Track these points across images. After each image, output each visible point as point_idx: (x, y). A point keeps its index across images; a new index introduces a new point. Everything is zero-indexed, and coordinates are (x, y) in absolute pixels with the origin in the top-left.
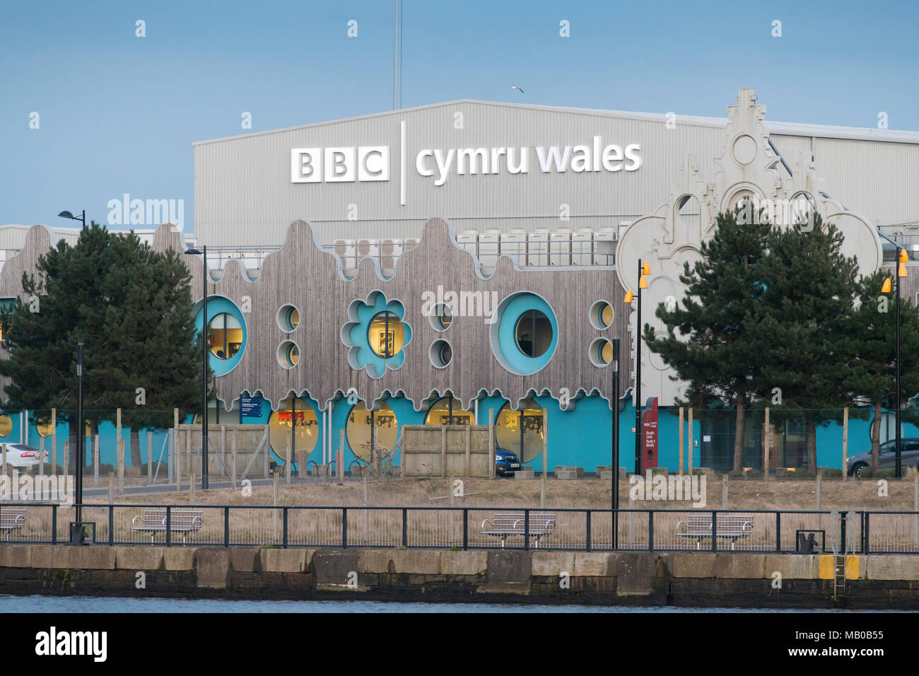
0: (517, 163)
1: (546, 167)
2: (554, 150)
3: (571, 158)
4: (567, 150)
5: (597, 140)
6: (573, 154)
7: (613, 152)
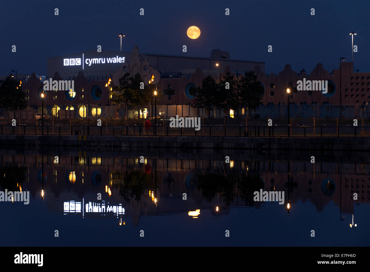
0: (103, 61)
1: (108, 62)
2: (110, 59)
3: (113, 60)
4: (112, 58)
5: (117, 57)
6: (113, 59)
7: (120, 59)
